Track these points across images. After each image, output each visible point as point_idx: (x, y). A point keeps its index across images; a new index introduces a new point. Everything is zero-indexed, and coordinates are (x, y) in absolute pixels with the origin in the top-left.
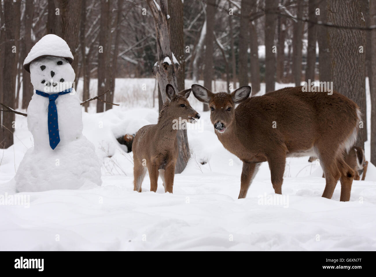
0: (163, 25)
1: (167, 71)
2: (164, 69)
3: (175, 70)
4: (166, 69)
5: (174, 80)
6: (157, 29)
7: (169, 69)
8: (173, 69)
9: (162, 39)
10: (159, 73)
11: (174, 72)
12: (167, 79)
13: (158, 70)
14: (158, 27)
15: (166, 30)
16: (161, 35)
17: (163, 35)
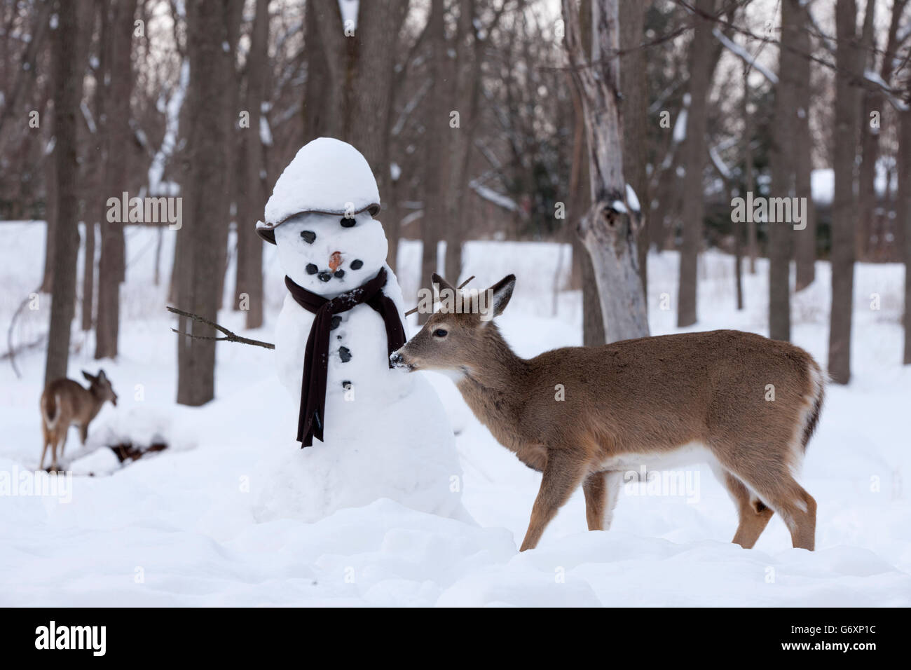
0: (606, 116)
1: (614, 229)
2: (606, 224)
3: (634, 226)
4: (612, 223)
5: (631, 252)
6: (593, 125)
7: (619, 224)
8: (629, 224)
9: (603, 150)
10: (595, 233)
11: (630, 232)
12: (612, 249)
13: (592, 227)
14: (594, 120)
15: (612, 128)
16: (601, 140)
17: (605, 138)
